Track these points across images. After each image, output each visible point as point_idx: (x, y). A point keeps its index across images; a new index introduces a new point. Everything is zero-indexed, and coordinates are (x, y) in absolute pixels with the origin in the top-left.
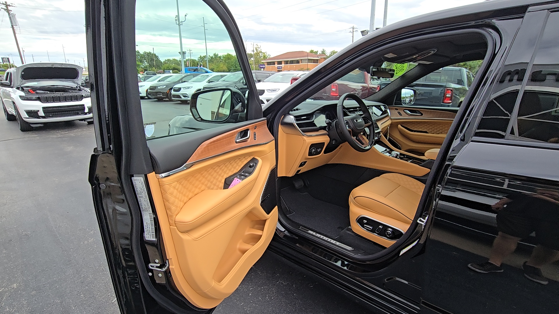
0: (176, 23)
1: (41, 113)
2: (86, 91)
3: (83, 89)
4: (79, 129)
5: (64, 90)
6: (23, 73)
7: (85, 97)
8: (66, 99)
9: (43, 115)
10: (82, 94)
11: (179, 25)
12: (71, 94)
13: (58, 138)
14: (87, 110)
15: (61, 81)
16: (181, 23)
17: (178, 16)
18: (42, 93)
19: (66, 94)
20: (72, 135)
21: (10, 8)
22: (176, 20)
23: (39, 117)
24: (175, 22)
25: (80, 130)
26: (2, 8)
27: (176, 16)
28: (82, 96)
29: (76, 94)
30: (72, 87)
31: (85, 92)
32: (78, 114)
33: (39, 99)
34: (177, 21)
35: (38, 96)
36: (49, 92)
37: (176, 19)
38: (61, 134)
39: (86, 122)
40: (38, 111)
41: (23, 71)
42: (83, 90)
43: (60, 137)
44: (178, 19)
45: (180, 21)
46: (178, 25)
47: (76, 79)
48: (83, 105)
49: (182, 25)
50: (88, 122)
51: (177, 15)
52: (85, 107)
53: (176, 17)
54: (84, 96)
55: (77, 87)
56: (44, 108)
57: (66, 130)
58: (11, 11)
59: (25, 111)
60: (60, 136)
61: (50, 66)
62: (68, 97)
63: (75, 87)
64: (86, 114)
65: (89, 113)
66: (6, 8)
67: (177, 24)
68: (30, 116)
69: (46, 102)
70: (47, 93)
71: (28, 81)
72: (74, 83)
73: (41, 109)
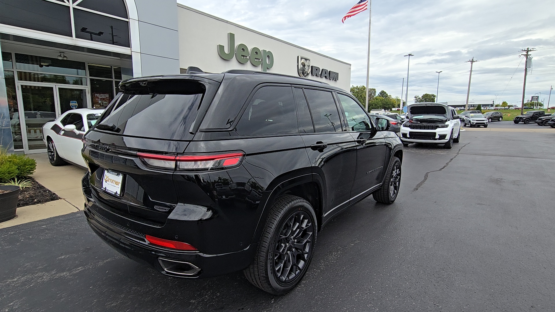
1: (408, 136)
5: (435, 121)
7: (440, 127)
10: (438, 125)
14: (437, 137)
15: (436, 115)
21: (530, 53)
23: (406, 138)
26: (522, 55)
29: (433, 125)
32: (431, 139)
40: (407, 134)
41: (410, 109)
47: (445, 115)
48: (435, 133)
52: (436, 135)
56: (410, 132)
58: (530, 55)
59: (402, 134)
62: (430, 126)
64: (436, 139)
65: (439, 139)
68: (403, 137)
69: (413, 129)
70: (417, 123)
71: (416, 115)
72: (444, 117)
73: (409, 133)
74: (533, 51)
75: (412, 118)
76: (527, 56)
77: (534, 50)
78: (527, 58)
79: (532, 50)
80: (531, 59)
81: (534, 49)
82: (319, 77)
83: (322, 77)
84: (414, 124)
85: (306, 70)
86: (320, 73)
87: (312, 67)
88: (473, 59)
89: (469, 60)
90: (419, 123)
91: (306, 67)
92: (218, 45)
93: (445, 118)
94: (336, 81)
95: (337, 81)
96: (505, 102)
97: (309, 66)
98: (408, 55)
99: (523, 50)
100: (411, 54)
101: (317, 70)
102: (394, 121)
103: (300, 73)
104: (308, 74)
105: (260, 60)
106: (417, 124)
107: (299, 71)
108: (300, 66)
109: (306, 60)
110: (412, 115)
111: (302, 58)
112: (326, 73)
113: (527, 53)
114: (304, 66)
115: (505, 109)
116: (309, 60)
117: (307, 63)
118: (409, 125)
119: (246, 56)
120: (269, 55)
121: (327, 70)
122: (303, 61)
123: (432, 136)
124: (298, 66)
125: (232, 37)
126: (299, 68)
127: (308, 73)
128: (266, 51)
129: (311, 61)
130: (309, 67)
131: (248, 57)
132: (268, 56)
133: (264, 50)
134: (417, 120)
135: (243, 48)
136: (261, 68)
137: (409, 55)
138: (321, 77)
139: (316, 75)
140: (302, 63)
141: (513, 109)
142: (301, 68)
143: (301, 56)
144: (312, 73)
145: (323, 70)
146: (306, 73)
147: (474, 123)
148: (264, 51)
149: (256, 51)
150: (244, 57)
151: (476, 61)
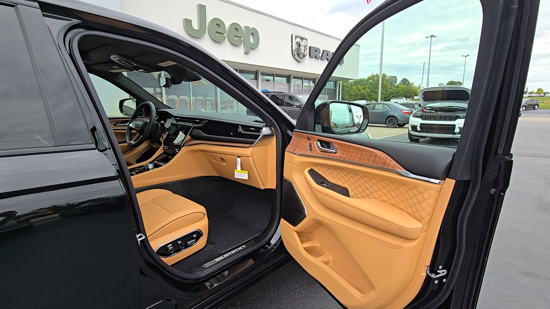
1: (419, 129)
6: (423, 96)
7: (460, 118)
8: (441, 118)
10: (458, 115)
14: (456, 131)
15: (456, 102)
23: (417, 131)
29: (451, 115)
32: (448, 133)
33: (421, 117)
36: (434, 111)
40: (417, 126)
41: (423, 94)
48: (454, 126)
52: (455, 128)
56: (421, 124)
59: (412, 126)
62: (449, 116)
64: (455, 134)
65: (460, 133)
68: (412, 130)
69: (425, 119)
70: (431, 112)
71: (430, 102)
73: (419, 125)
75: (425, 106)
82: (319, 59)
83: (323, 60)
84: (426, 114)
85: (302, 51)
86: (320, 55)
87: (310, 47)
90: (433, 113)
91: (302, 48)
92: (184, 18)
94: (341, 64)
95: (343, 64)
96: (541, 88)
97: (306, 46)
98: (430, 36)
100: (433, 35)
101: (316, 51)
102: (408, 110)
103: (295, 55)
104: (304, 56)
105: (243, 39)
106: (431, 114)
107: (293, 52)
108: (295, 46)
109: (302, 39)
110: (426, 102)
111: (296, 37)
112: (327, 55)
114: (300, 46)
115: (540, 96)
116: (306, 40)
117: (303, 43)
118: (421, 115)
119: (224, 34)
120: (254, 33)
121: (330, 52)
122: (298, 40)
123: (451, 129)
124: (292, 46)
125: (202, 9)
126: (294, 48)
127: (305, 54)
128: (249, 27)
129: (308, 40)
130: (306, 48)
131: (225, 35)
132: (252, 34)
133: (246, 26)
134: (432, 109)
135: (218, 23)
136: (244, 48)
137: (432, 36)
138: (321, 59)
139: (316, 57)
140: (297, 42)
142: (295, 49)
143: (295, 35)
144: (310, 55)
145: (324, 51)
146: (303, 55)
148: (247, 28)
149: (236, 27)
150: (220, 34)
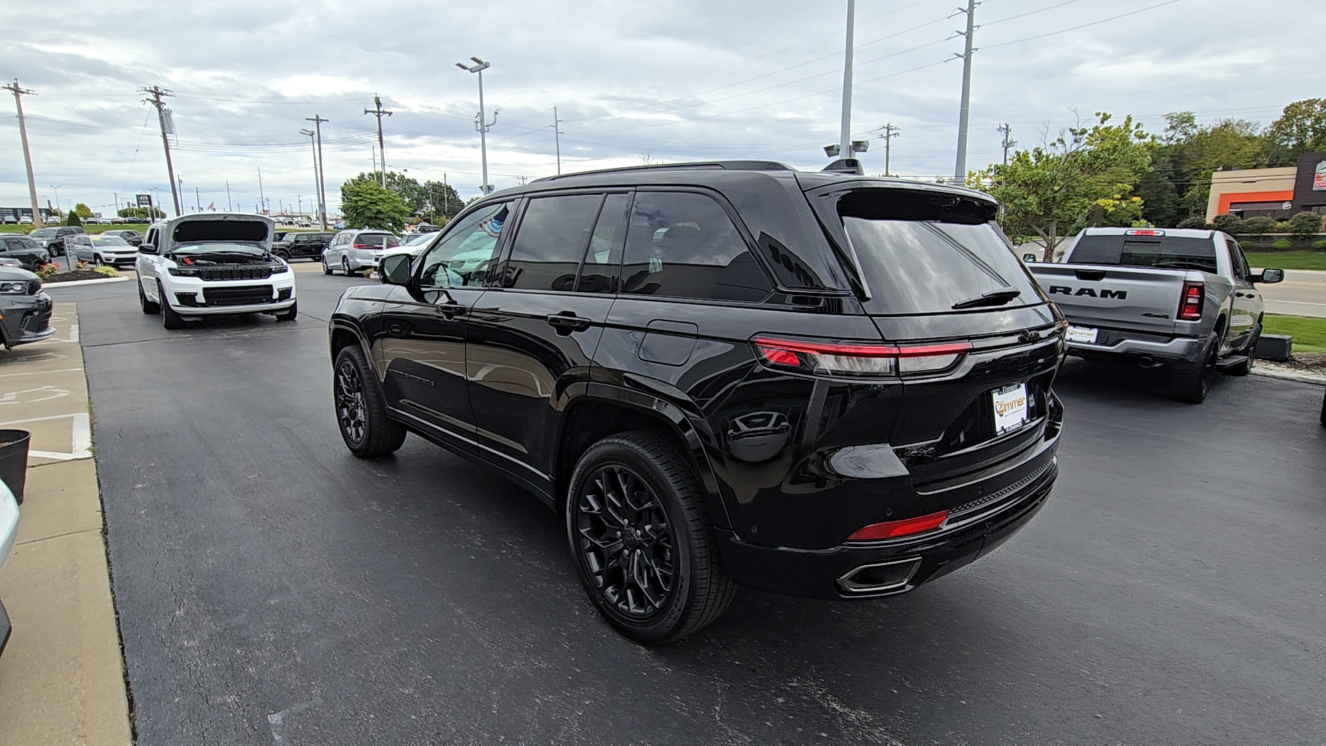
0: (477, 128)
1: (201, 299)
2: (278, 262)
3: (273, 259)
4: (261, 327)
5: (241, 259)
6: (177, 231)
7: (275, 273)
8: (241, 275)
9: (204, 301)
10: (271, 267)
11: (483, 132)
12: (250, 267)
13: (224, 339)
14: (276, 295)
15: (237, 243)
16: (486, 128)
17: (481, 114)
18: (204, 265)
19: (242, 267)
20: (247, 336)
21: (162, 99)
22: (477, 122)
23: (196, 305)
24: (475, 126)
25: (261, 329)
26: (147, 99)
27: (478, 113)
28: (271, 269)
29: (260, 267)
30: (255, 255)
31: (276, 263)
32: (261, 302)
33: (197, 274)
34: (479, 124)
35: (197, 269)
36: (215, 263)
37: (477, 119)
38: (230, 335)
39: (274, 317)
40: (196, 294)
41: (177, 228)
42: (273, 261)
43: (226, 339)
44: (481, 121)
45: (485, 124)
46: (481, 131)
47: (263, 242)
48: (269, 288)
49: (488, 131)
50: (277, 316)
51: (480, 111)
52: (272, 290)
53: (477, 117)
54: (273, 270)
55: (264, 255)
56: (205, 289)
57: (239, 329)
58: (165, 104)
59: (177, 296)
60: (226, 337)
61: (222, 219)
62: (247, 271)
63: (261, 255)
64: (274, 301)
65: (280, 299)
66: (155, 99)
67: (477, 130)
68: (181, 303)
69: (209, 280)
70: (213, 265)
71: (184, 244)
72: (260, 247)
73: (202, 291)
74: (167, 95)
75: (174, 252)
76: (158, 104)
77: (169, 93)
78: (160, 110)
79: (164, 92)
80: (169, 113)
81: (168, 91)
88: (16, 85)
89: (7, 86)
90: (217, 265)
93: (259, 249)
96: (83, 205)
99: (148, 89)
106: (210, 268)
110: (178, 243)
113: (158, 98)
123: (265, 293)
141: (109, 224)
147: (110, 260)
151: (28, 91)
